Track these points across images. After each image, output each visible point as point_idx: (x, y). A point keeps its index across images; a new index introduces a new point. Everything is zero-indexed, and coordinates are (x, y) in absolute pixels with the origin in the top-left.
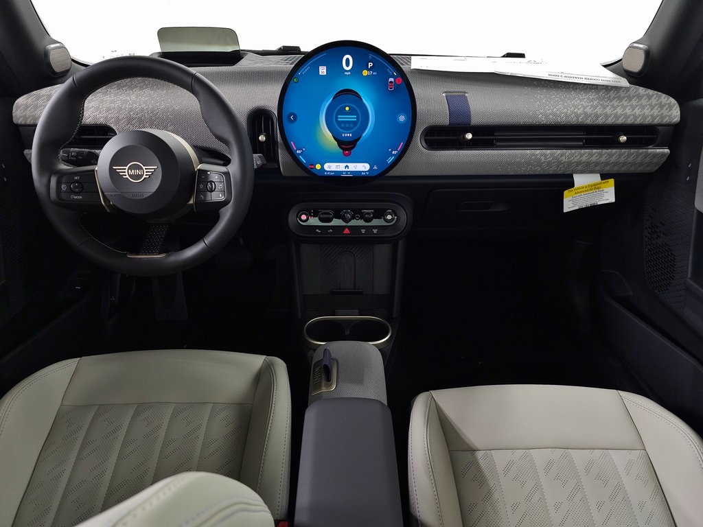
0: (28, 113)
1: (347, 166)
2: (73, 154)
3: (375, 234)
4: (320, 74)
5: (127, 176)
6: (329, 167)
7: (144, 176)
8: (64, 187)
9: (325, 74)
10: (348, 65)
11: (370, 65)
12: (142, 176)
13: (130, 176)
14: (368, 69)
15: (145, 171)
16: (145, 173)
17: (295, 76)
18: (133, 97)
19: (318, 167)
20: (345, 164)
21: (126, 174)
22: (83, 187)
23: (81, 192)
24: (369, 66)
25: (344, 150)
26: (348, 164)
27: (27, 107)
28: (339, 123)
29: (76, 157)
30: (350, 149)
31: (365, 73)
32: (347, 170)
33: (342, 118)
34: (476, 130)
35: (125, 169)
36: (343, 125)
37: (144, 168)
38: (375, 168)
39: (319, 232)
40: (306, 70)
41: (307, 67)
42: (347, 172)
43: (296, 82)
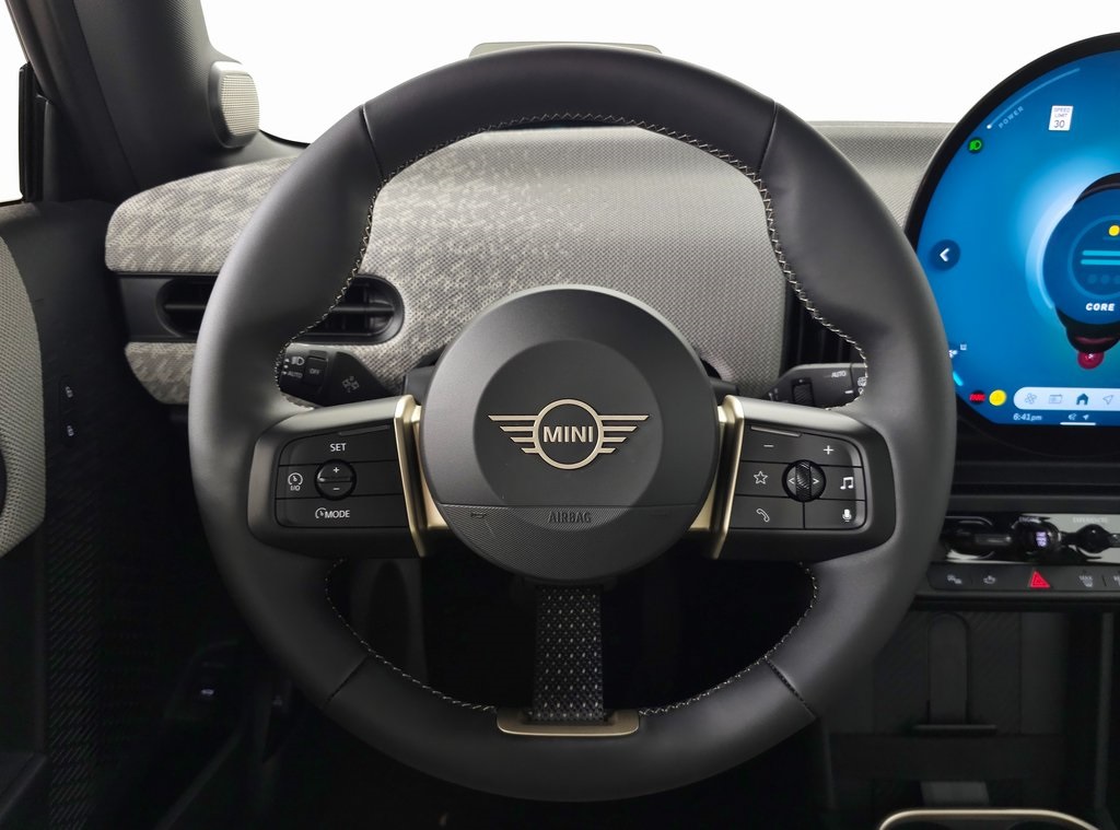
0: (151, 239)
1: (1084, 398)
2: (295, 360)
4: (1052, 127)
5: (538, 449)
6: (1031, 398)
7: (598, 449)
8: (295, 481)
9: (1067, 127)
12: (590, 446)
13: (546, 446)
15: (601, 429)
16: (601, 439)
17: (977, 132)
18: (444, 201)
19: (997, 398)
20: (1079, 391)
21: (535, 439)
22: (354, 479)
23: (348, 494)
25: (1084, 349)
26: (1087, 391)
27: (148, 223)
28: (1083, 273)
29: (304, 369)
30: (1100, 350)
32: (1082, 407)
33: (1093, 258)
35: (531, 423)
36: (1092, 279)
37: (598, 419)
39: (958, 582)
40: (1011, 117)
41: (1016, 108)
42: (1080, 415)
43: (974, 152)
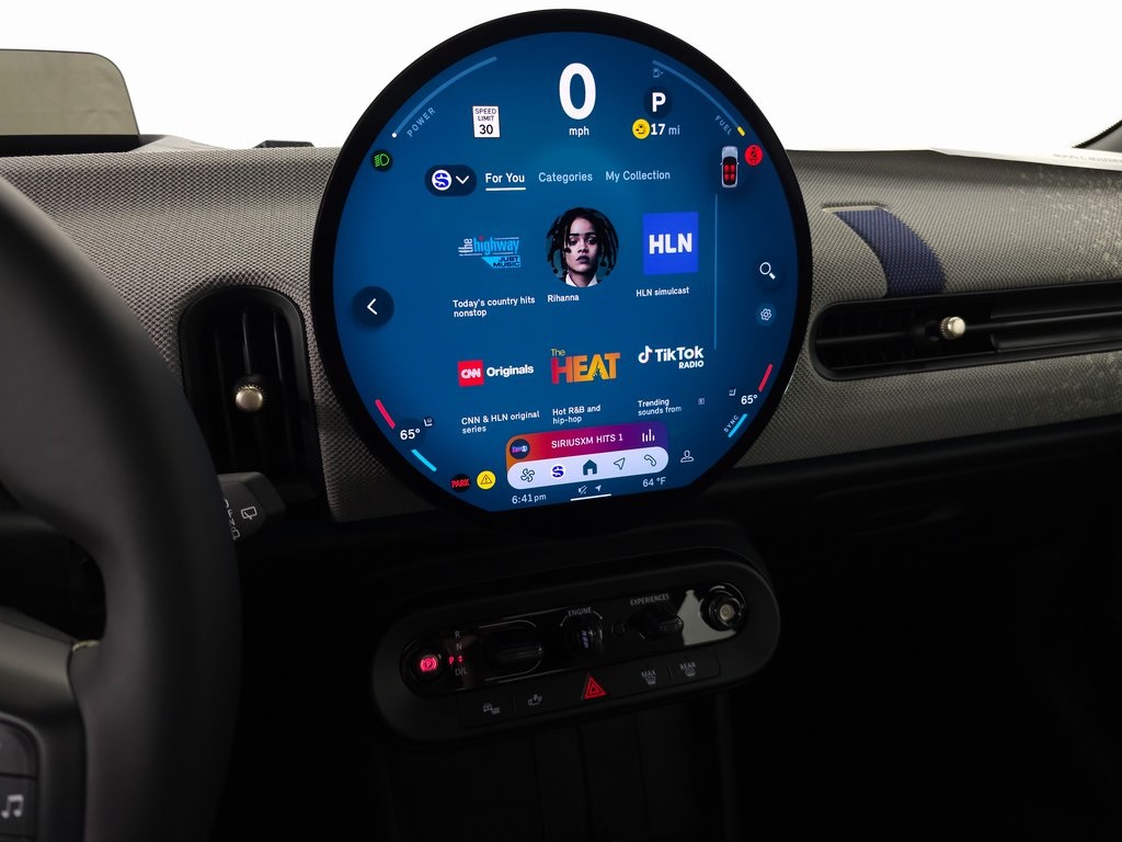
1: (590, 466)
3: (692, 681)
4: (477, 134)
6: (528, 475)
9: (496, 134)
10: (578, 98)
11: (658, 100)
14: (653, 118)
19: (486, 480)
20: (584, 459)
24: (655, 104)
26: (594, 457)
31: (642, 129)
32: (591, 477)
34: (974, 304)
38: (687, 457)
39: (496, 711)
40: (421, 121)
41: (424, 109)
42: (591, 485)
43: (381, 169)
